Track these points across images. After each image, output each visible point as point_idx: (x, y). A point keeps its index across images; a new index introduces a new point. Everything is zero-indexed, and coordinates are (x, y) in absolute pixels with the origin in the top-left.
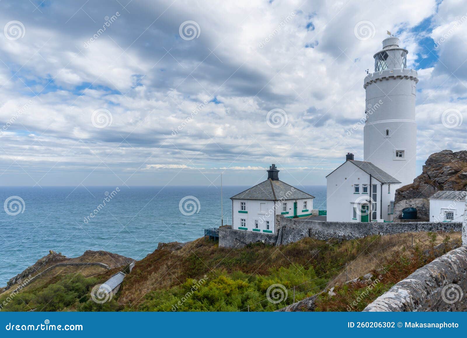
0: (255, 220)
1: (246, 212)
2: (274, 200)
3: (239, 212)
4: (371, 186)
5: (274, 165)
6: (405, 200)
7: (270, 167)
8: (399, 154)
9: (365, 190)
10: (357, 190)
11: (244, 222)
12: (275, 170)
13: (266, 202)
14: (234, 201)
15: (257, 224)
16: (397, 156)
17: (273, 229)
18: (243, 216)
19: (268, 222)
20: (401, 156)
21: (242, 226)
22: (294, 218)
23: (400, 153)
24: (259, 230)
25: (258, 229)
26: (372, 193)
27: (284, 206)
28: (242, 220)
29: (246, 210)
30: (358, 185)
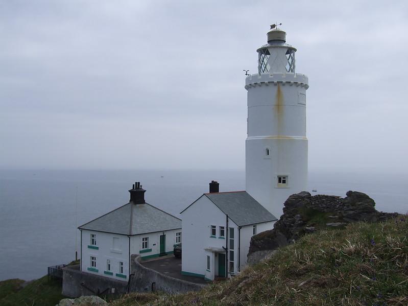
0: (108, 260)
1: (97, 248)
2: (128, 235)
3: (89, 247)
4: (227, 230)
6: (259, 252)
7: (134, 185)
9: (222, 233)
10: (214, 232)
11: (94, 260)
12: (140, 190)
13: (120, 237)
14: (83, 231)
15: (109, 265)
16: (280, 181)
17: (126, 273)
18: (93, 253)
19: (122, 264)
20: (284, 182)
21: (93, 266)
22: (160, 256)
23: (283, 178)
24: (112, 274)
25: (111, 271)
26: (229, 238)
27: (145, 241)
28: (93, 258)
29: (96, 246)
30: (215, 227)
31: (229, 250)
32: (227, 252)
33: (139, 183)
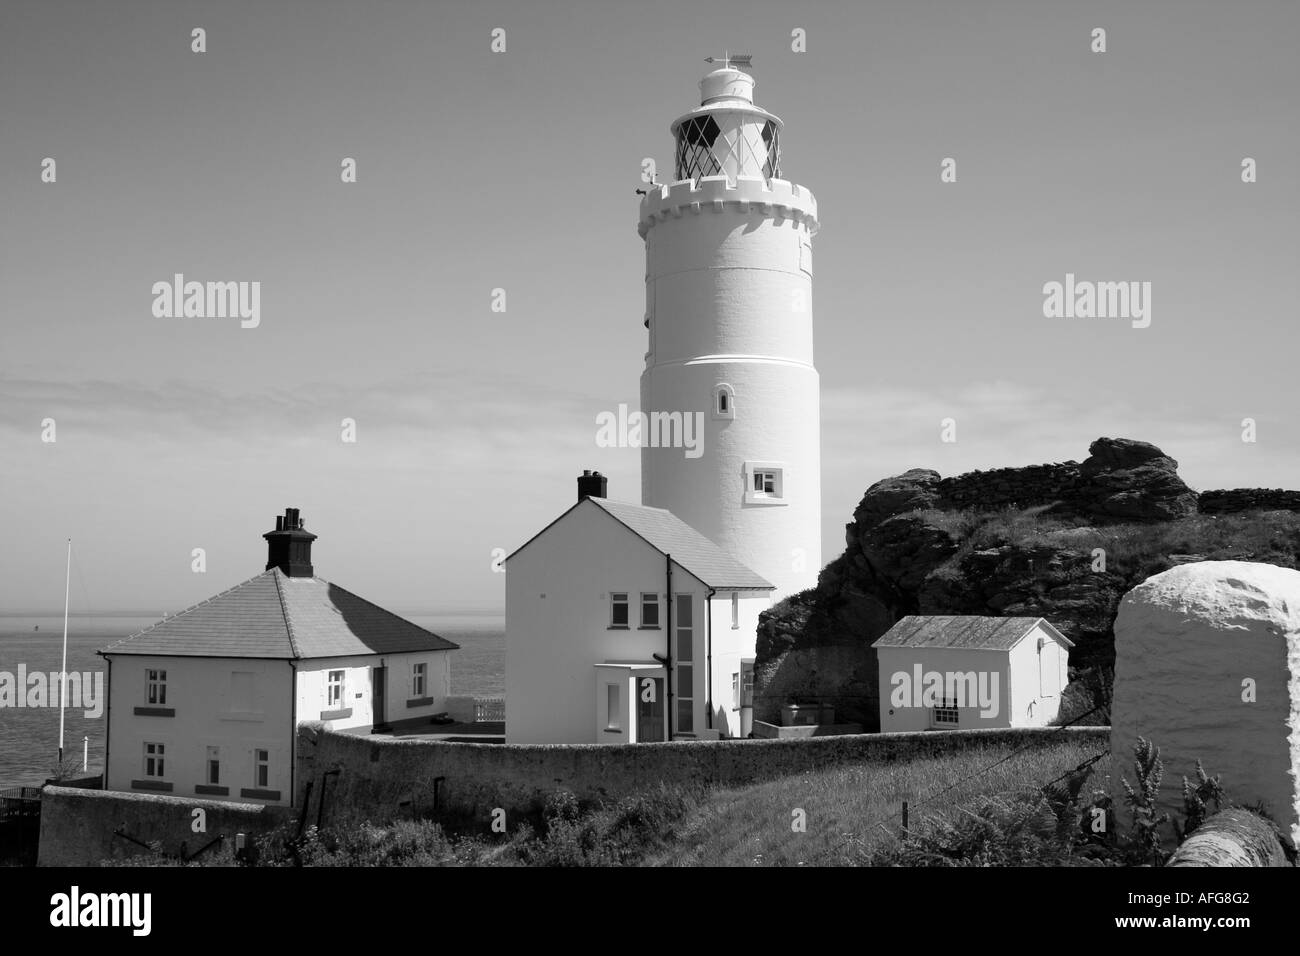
0: (209, 747)
1: (170, 713)
2: (289, 660)
3: (139, 711)
4: (669, 601)
5: (293, 515)
7: (279, 518)
8: (764, 480)
9: (650, 617)
10: (621, 613)
11: (155, 755)
12: (297, 533)
13: (257, 668)
14: (118, 665)
15: (216, 765)
16: (758, 488)
17: (283, 783)
18: (154, 729)
19: (264, 755)
20: (770, 488)
21: (151, 772)
23: (767, 477)
24: (224, 791)
25: (221, 783)
26: (675, 628)
27: (334, 685)
28: (151, 748)
29: (168, 705)
30: (625, 597)
31: (676, 663)
32: (670, 670)
33: (296, 512)
